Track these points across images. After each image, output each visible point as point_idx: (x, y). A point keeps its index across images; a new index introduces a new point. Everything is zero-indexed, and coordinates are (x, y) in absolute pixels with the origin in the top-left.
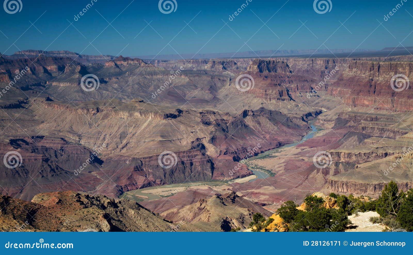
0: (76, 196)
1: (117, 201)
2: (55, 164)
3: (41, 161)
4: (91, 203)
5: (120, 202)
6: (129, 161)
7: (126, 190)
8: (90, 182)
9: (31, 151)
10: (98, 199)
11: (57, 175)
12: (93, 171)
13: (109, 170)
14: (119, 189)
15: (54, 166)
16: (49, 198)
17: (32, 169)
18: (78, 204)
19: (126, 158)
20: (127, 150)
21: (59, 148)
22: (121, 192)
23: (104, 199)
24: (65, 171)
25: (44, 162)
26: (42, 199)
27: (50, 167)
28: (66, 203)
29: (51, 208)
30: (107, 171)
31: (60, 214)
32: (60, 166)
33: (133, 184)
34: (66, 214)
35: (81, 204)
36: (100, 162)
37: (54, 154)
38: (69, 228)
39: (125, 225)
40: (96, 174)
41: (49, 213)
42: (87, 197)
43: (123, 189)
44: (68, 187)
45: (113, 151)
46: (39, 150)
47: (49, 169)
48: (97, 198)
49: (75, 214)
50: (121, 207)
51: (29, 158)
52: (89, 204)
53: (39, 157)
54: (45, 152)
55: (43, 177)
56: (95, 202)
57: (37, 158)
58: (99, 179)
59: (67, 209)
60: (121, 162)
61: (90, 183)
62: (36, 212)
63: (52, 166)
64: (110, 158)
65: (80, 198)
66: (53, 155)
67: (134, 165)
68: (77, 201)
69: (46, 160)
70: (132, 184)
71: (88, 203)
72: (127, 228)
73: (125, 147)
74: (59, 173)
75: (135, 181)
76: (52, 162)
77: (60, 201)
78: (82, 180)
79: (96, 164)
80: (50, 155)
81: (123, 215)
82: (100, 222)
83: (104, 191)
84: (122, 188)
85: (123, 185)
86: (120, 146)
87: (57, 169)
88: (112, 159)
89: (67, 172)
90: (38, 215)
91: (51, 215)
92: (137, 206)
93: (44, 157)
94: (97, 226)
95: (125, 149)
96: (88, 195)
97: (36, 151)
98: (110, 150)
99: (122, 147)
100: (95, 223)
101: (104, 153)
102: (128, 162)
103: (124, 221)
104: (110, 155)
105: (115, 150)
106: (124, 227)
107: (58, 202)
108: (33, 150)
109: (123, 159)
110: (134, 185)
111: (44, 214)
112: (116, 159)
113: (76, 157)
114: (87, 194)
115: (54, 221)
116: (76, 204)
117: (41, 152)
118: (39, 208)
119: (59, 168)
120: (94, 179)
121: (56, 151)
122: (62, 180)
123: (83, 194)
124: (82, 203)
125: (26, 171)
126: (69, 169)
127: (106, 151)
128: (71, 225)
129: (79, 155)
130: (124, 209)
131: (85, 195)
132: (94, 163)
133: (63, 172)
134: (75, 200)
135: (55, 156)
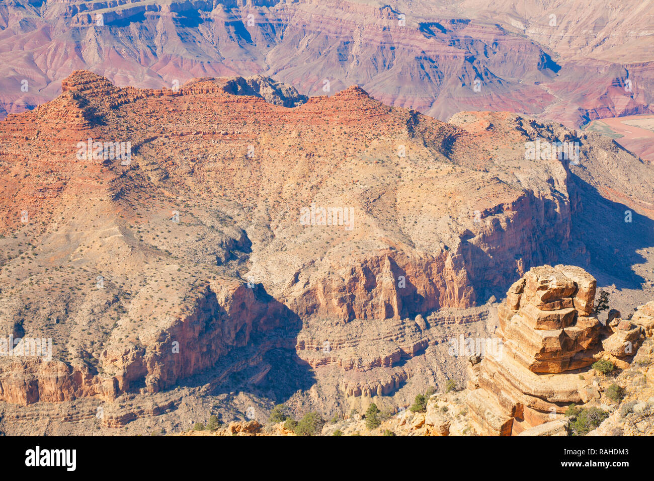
0: (515, 121)
1: (580, 134)
2: (484, 66)
3: (463, 60)
4: (539, 134)
5: (585, 137)
6: (606, 69)
7: (595, 117)
8: (536, 99)
9: (449, 43)
10: (550, 128)
11: (486, 84)
12: (542, 82)
13: (569, 83)
14: (582, 115)
15: (481, 70)
16: (475, 120)
17: (449, 72)
18: (519, 133)
19: (599, 64)
20: (603, 49)
21: (492, 41)
22: (585, 120)
23: (560, 129)
24: (498, 79)
25: (467, 62)
26: (465, 121)
27: (476, 70)
28: (500, 130)
29: (477, 135)
30: (566, 83)
31: (491, 146)
32: (492, 70)
33: (608, 108)
34: (499, 148)
35: (522, 134)
36: (556, 68)
37: (483, 51)
38: (503, 168)
39: (590, 173)
40: (546, 88)
41: (475, 144)
42: (534, 124)
43: (590, 114)
44: (501, 104)
45: (579, 51)
46: (461, 42)
47: (474, 74)
48: (548, 127)
49: (513, 149)
50: (586, 146)
51: (444, 53)
52: (536, 135)
53: (460, 54)
54: (470, 46)
55: (464, 85)
56: (544, 133)
57: (457, 54)
58: (551, 96)
59: (502, 139)
60: (591, 70)
61: (536, 102)
62: (455, 140)
63: (479, 69)
64: (572, 62)
65: (521, 124)
66: (481, 52)
67: (612, 76)
68: (518, 129)
69: (471, 59)
70: (605, 108)
71: (534, 134)
72: (593, 178)
73: (600, 44)
74: (488, 81)
75: (611, 103)
76: (479, 63)
77: (491, 125)
78: (523, 95)
79: (549, 71)
80: (477, 52)
81: (587, 158)
82: (551, 166)
83: (558, 116)
84: (588, 114)
85: (590, 109)
86: (593, 43)
87: (486, 74)
88: (577, 64)
89: (502, 81)
90: (457, 144)
91: (476, 147)
92: (613, 145)
93: (467, 55)
94: (546, 171)
95: (600, 48)
96: (535, 121)
97: (456, 43)
98: (574, 49)
99: (595, 44)
100: (543, 166)
101: (562, 53)
102: (602, 71)
103: (589, 168)
104: (573, 58)
105: (582, 49)
106: (588, 176)
107: (487, 128)
108: (452, 42)
109: (595, 64)
110: (610, 110)
111: (467, 143)
112: (583, 64)
113: (516, 58)
114: (532, 119)
115: (480, 156)
116: (515, 133)
117: (463, 45)
118: (459, 134)
119: (489, 74)
120: (542, 94)
121: (486, 46)
122: (492, 93)
123: (527, 118)
124: (525, 133)
125: (440, 74)
126: (505, 76)
127: (567, 50)
128: (506, 165)
129: (522, 55)
130: (591, 148)
131: (530, 121)
132: (545, 68)
133: (495, 80)
134: (514, 127)
135: (483, 54)
